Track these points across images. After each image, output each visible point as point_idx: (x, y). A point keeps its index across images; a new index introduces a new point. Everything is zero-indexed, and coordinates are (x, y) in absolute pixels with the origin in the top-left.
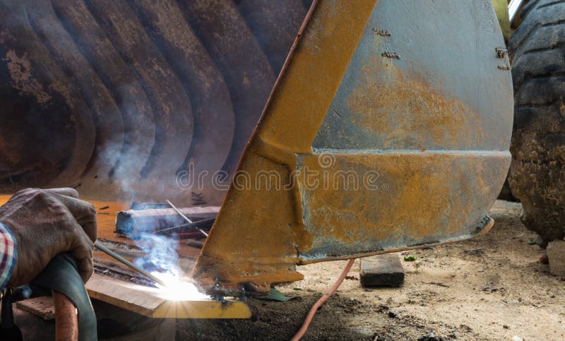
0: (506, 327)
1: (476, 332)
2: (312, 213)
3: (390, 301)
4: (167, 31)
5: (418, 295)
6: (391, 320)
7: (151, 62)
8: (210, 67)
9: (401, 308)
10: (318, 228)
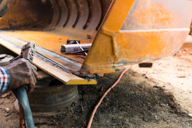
1: (172, 85)
2: (119, 51)
3: (147, 72)
5: (156, 70)
6: (146, 79)
9: (150, 75)
10: (120, 55)
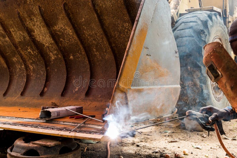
0: (179, 147)
4: (38, 37)
5: (142, 139)
6: (138, 148)
7: (27, 48)
8: (56, 51)
9: (139, 143)
